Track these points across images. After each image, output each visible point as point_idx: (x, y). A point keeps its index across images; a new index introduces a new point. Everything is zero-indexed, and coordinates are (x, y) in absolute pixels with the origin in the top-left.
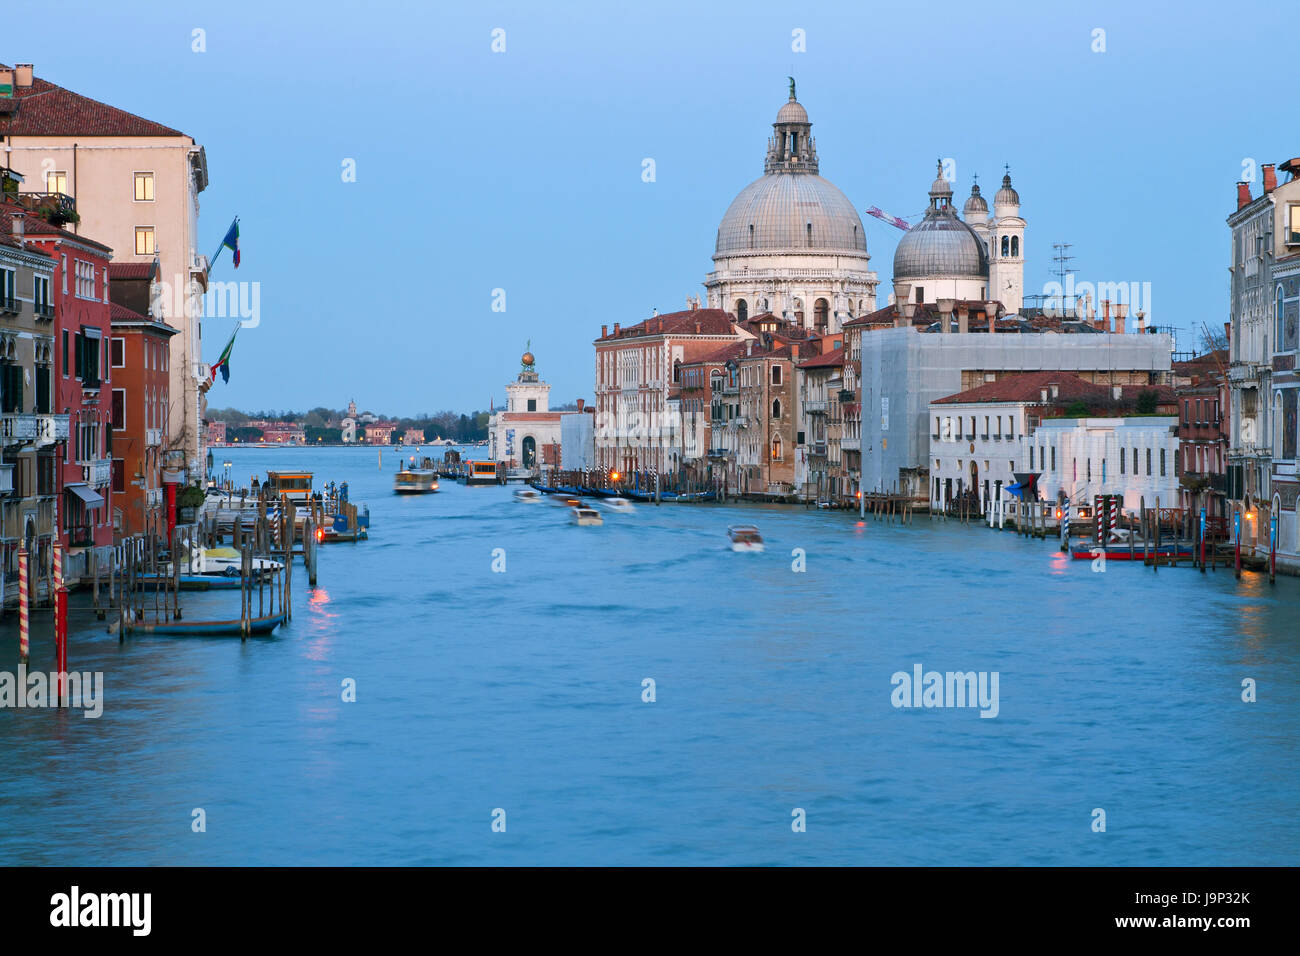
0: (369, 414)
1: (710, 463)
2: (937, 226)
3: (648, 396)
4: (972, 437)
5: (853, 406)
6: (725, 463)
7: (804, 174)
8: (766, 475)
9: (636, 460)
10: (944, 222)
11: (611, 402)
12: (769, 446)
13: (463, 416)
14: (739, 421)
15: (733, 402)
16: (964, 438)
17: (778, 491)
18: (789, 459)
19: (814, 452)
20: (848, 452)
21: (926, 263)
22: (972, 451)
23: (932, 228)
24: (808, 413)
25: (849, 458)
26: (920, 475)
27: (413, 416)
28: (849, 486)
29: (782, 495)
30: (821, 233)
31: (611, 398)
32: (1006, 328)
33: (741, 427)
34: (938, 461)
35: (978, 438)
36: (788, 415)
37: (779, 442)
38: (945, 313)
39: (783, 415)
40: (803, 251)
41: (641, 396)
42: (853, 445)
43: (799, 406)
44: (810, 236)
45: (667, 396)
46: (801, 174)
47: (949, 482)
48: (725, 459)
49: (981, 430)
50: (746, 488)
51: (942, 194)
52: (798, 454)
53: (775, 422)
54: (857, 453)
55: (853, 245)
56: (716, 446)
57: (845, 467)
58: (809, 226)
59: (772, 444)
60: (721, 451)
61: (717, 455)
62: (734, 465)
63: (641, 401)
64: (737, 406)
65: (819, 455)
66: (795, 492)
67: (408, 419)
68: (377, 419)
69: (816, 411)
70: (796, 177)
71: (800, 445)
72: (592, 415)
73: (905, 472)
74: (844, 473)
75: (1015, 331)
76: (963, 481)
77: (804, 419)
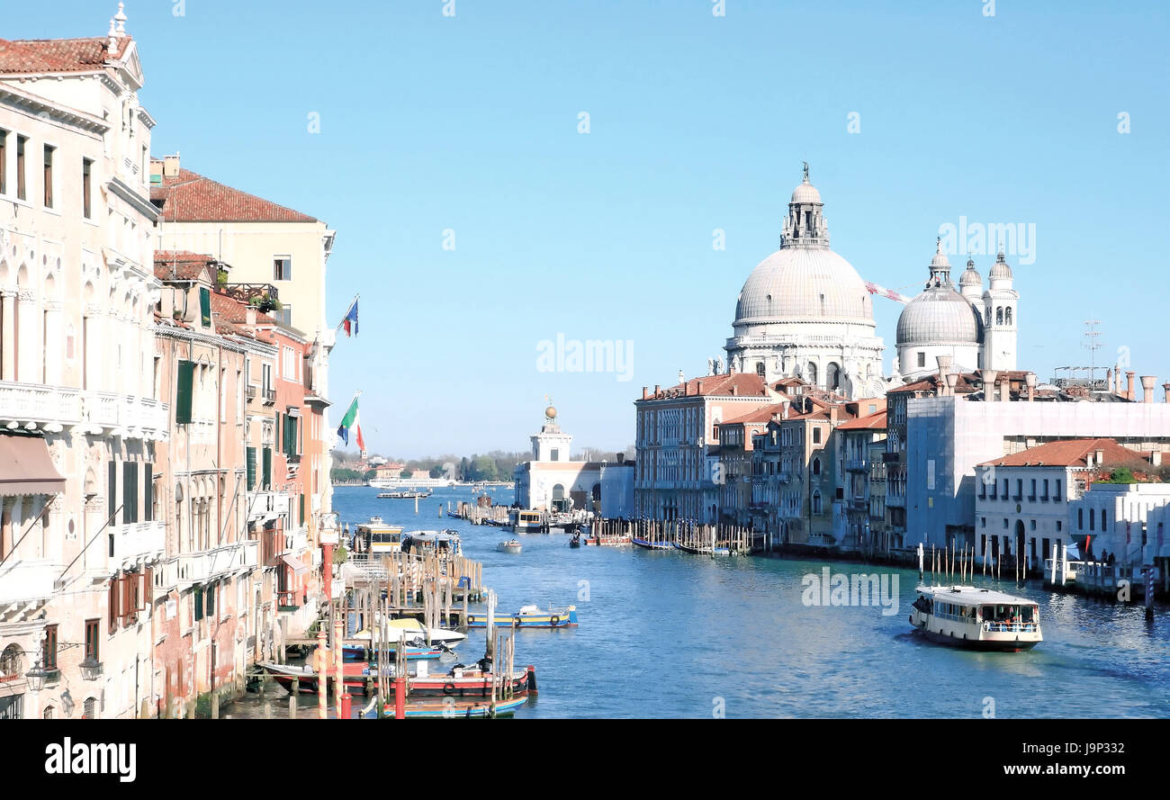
0: (377, 456)
1: (750, 515)
2: (937, 297)
3: (688, 451)
4: (1019, 498)
5: (897, 466)
6: (766, 516)
7: (817, 249)
8: (807, 528)
9: (676, 510)
10: (942, 294)
11: (652, 457)
12: (809, 500)
13: (464, 459)
14: (780, 477)
15: (775, 460)
16: (1011, 499)
17: (819, 542)
18: (828, 513)
19: (853, 507)
20: (892, 509)
21: (927, 330)
22: (1019, 509)
23: (933, 298)
24: (848, 471)
25: (893, 515)
26: (965, 531)
27: (418, 459)
28: (893, 539)
29: (823, 545)
30: (833, 303)
31: (652, 453)
32: (1043, 397)
33: (782, 483)
34: (984, 520)
35: (1025, 500)
36: (827, 473)
37: (819, 497)
38: (988, 383)
39: (823, 474)
40: (818, 319)
41: (681, 451)
42: (897, 502)
43: (838, 464)
44: (822, 305)
45: (706, 453)
46: (815, 249)
47: (995, 539)
48: (766, 511)
49: (1027, 491)
50: (787, 539)
51: (942, 268)
52: (837, 508)
53: (815, 480)
54: (902, 510)
55: (862, 314)
56: (757, 499)
57: (888, 521)
58: (822, 296)
59: (812, 499)
60: (762, 504)
61: (758, 508)
62: (774, 518)
63: (681, 457)
64: (779, 464)
65: (859, 510)
66: (837, 544)
67: (413, 461)
68: (386, 461)
69: (856, 470)
70: (810, 252)
71: (839, 500)
72: (632, 468)
73: (951, 530)
74: (888, 528)
75: (1051, 400)
76: (1009, 539)
77: (843, 476)
